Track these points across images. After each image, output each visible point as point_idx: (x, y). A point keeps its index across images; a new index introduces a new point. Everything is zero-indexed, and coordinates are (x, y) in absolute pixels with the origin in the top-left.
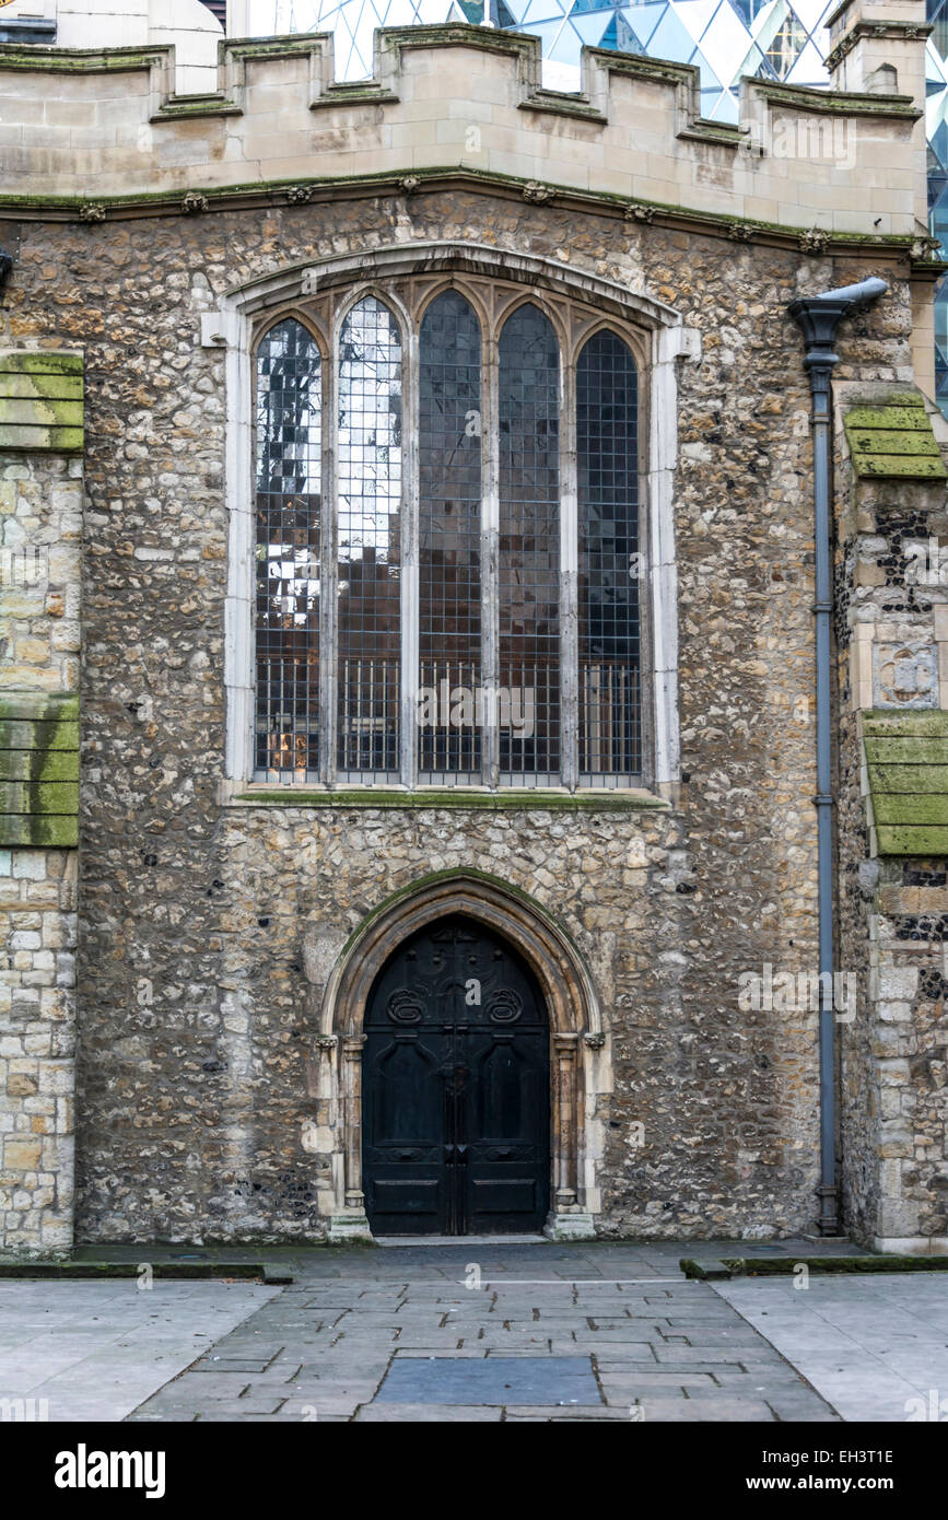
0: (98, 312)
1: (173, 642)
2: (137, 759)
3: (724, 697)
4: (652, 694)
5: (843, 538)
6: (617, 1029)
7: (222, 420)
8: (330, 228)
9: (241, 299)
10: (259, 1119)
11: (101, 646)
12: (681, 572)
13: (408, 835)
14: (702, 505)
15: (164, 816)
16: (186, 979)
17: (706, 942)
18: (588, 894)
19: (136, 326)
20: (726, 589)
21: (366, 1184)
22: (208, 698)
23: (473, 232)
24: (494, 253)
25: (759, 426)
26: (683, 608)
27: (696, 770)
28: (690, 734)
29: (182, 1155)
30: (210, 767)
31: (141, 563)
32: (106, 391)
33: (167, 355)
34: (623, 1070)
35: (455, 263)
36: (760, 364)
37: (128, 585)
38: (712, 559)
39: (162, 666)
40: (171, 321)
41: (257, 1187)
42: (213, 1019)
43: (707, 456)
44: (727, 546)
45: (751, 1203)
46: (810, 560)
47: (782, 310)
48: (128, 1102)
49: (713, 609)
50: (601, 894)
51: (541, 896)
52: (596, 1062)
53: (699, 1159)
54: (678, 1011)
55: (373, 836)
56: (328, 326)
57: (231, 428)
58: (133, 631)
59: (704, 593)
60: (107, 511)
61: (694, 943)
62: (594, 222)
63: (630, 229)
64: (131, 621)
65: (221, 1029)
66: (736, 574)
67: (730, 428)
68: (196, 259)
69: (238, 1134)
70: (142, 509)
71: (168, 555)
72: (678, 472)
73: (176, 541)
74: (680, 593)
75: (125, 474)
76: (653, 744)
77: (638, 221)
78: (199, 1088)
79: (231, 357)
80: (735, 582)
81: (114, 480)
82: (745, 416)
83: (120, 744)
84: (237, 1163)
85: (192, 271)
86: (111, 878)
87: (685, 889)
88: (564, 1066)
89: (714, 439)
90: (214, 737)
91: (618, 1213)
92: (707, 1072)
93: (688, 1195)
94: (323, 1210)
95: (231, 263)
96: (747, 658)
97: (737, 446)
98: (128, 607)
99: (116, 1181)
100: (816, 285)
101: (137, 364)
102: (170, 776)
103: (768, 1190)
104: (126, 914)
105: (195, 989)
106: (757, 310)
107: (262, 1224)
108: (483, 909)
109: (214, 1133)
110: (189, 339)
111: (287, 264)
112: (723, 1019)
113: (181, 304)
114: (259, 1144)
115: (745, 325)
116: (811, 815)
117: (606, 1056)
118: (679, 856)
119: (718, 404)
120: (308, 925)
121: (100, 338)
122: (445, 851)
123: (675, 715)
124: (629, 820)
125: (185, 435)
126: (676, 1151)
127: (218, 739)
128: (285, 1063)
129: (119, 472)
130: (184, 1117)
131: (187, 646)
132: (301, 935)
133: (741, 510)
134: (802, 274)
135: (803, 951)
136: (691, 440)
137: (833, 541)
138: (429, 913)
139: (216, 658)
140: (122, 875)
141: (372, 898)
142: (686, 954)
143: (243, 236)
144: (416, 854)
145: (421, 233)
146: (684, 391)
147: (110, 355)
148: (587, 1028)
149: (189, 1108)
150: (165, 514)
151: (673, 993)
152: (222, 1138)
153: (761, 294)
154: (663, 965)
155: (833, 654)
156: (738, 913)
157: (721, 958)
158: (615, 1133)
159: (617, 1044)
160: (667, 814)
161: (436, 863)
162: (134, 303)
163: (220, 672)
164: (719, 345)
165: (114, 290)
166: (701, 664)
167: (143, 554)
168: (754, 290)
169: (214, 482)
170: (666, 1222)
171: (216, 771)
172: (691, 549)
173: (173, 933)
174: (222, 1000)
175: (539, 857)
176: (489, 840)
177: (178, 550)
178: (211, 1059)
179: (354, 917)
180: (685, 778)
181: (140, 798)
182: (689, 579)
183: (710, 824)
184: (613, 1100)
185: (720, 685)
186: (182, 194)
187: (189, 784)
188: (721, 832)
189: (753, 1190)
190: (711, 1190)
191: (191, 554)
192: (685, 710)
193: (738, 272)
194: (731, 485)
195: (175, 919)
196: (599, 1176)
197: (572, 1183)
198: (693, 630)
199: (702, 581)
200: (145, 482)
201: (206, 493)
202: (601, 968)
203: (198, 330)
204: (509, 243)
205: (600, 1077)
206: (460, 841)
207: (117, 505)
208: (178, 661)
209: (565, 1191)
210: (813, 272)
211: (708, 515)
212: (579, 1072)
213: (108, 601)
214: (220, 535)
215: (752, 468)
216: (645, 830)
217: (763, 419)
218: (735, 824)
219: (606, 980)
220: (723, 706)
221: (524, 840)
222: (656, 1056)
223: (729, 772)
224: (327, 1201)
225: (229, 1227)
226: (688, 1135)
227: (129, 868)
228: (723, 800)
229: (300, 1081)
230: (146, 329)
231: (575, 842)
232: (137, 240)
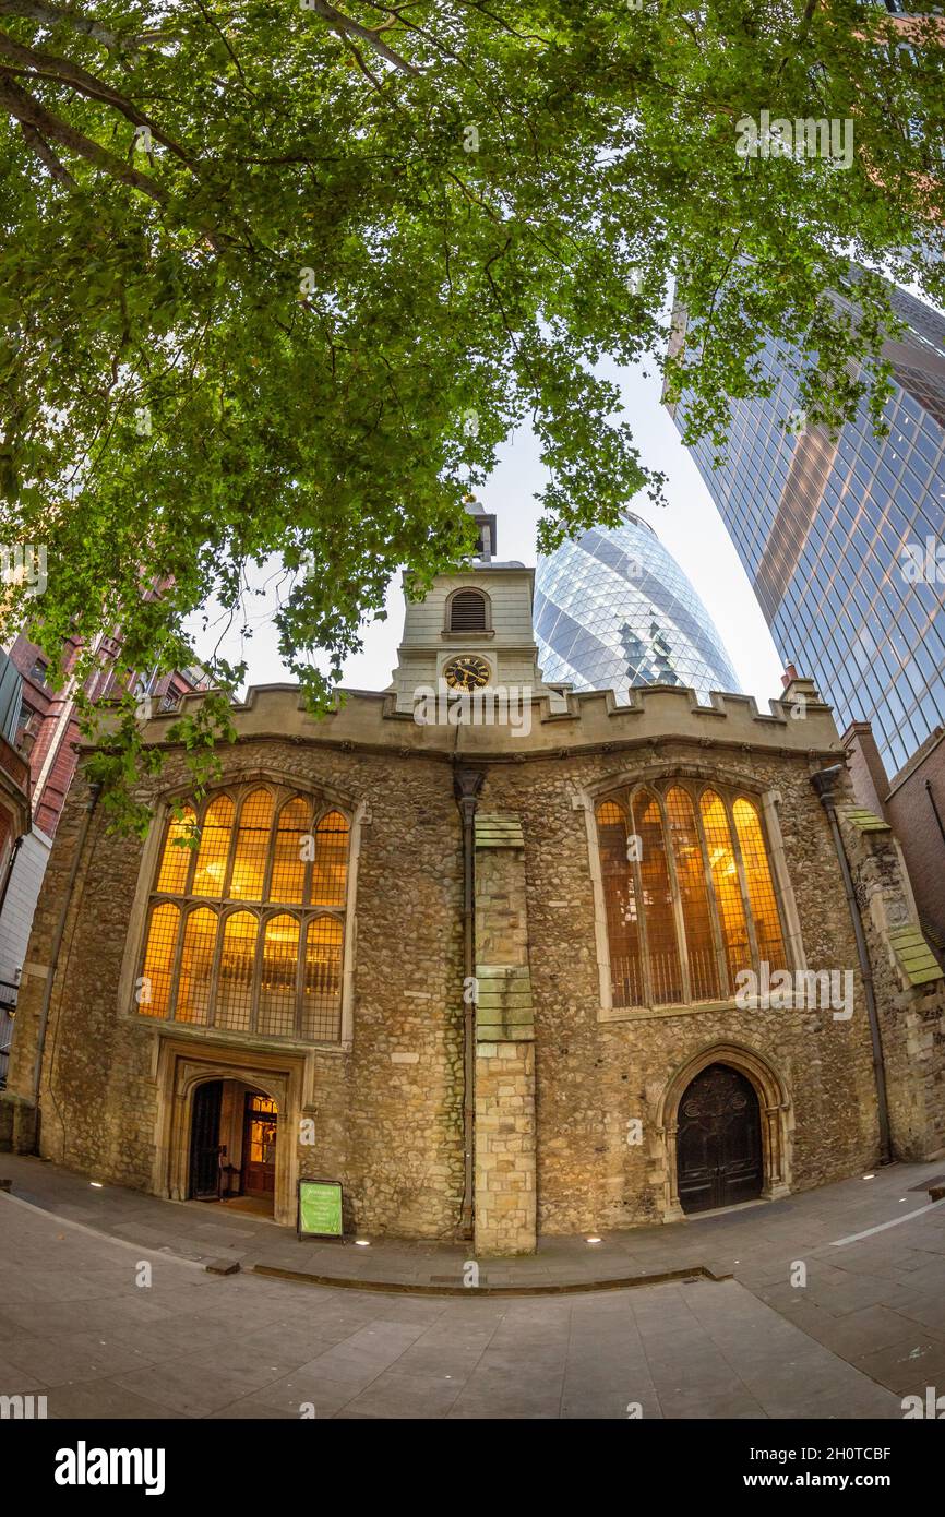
0: (523, 799)
1: (570, 945)
2: (555, 1002)
7: (586, 841)
9: (590, 789)
10: (626, 1172)
11: (535, 949)
15: (570, 1029)
16: (586, 1109)
19: (542, 804)
22: (589, 971)
29: (585, 1193)
30: (592, 1004)
31: (552, 908)
32: (529, 831)
33: (557, 815)
37: (546, 919)
39: (565, 956)
40: (558, 801)
41: (625, 1203)
42: (600, 1128)
48: (556, 1169)
56: (627, 800)
57: (590, 847)
58: (550, 941)
60: (533, 886)
64: (548, 936)
65: (604, 1132)
68: (567, 775)
69: (616, 1180)
70: (550, 883)
71: (565, 904)
73: (568, 897)
75: (541, 868)
78: (595, 1161)
79: (587, 814)
81: (537, 871)
83: (547, 995)
84: (616, 1194)
85: (566, 780)
86: (545, 1061)
90: (593, 990)
95: (582, 776)
98: (547, 929)
99: (551, 1207)
101: (544, 820)
102: (572, 1010)
104: (553, 1079)
105: (590, 1113)
107: (628, 1219)
109: (602, 1181)
110: (567, 808)
111: (608, 775)
113: (562, 793)
114: (626, 1183)
120: (647, 1076)
121: (526, 809)
125: (569, 849)
127: (596, 989)
129: (539, 867)
130: (587, 1175)
131: (577, 946)
132: (644, 1081)
139: (592, 951)
140: (551, 1059)
141: (678, 1059)
143: (587, 766)
144: (698, 1036)
145: (682, 759)
147: (530, 815)
149: (588, 1171)
150: (561, 885)
152: (605, 1183)
162: (540, 794)
163: (594, 958)
165: (531, 789)
167: (552, 904)
169: (585, 869)
171: (595, 1006)
173: (578, 1087)
174: (604, 1116)
177: (569, 902)
178: (600, 1147)
179: (670, 1069)
181: (557, 1021)
186: (558, 749)
187: (583, 1012)
191: (577, 903)
195: (579, 1080)
200: (551, 871)
201: (580, 874)
203: (570, 803)
207: (538, 882)
208: (573, 953)
213: (538, 927)
214: (589, 893)
227: (553, 1056)
229: (647, 1151)
230: (546, 805)
232: (540, 770)
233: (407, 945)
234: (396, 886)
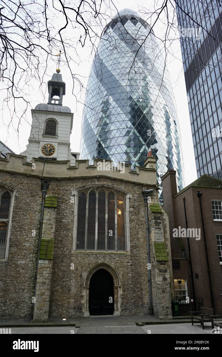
0: (59, 191)
1: (67, 232)
2: (61, 247)
3: (136, 240)
4: (127, 239)
5: (149, 220)
6: (123, 285)
7: (74, 204)
8: (88, 182)
9: (77, 190)
10: (75, 298)
11: (57, 232)
12: (130, 224)
13: (96, 258)
14: (132, 216)
15: (64, 255)
16: (66, 278)
17: (134, 273)
18: (119, 266)
19: (64, 193)
20: (135, 226)
21: (89, 308)
22: (71, 239)
23: (105, 182)
24: (107, 185)
25: (139, 206)
26: (130, 228)
27: (132, 249)
28: (131, 244)
29: (64, 304)
30: (71, 248)
31: (63, 222)
32: (60, 200)
33: (68, 196)
34: (124, 291)
35: (103, 186)
36: (139, 199)
37: (61, 225)
38: (134, 222)
39: (65, 235)
40: (68, 192)
41: (74, 308)
43: (133, 210)
44: (135, 221)
45: (141, 310)
46: (145, 223)
47: (141, 193)
48: (57, 296)
49: (134, 229)
50: (120, 266)
51: (113, 266)
52: (120, 289)
53: (134, 304)
54: (131, 282)
55: (91, 258)
56: (87, 193)
57: (75, 205)
58: (62, 231)
59: (133, 226)
60: (59, 215)
61: (132, 273)
62: (119, 182)
63: (123, 183)
64: (61, 229)
65: (70, 285)
66: (136, 224)
67: (135, 206)
68: (72, 185)
69: (72, 300)
70: (64, 215)
71: (67, 221)
72: (129, 212)
73: (68, 219)
74: (130, 226)
75: (62, 210)
76: (127, 246)
77: (124, 182)
78: (67, 294)
79: (76, 197)
80: (136, 225)
81: (60, 211)
82: (137, 205)
83: (59, 245)
84: (72, 305)
85: (71, 186)
86: (57, 264)
87: (131, 265)
88: (116, 290)
89: (133, 208)
90: (71, 244)
91: (123, 312)
92: (134, 291)
93: (132, 309)
94: (83, 312)
95: (76, 185)
96: (138, 235)
97: (136, 209)
98: (61, 227)
99: (55, 308)
100: (145, 190)
101: (64, 197)
102: (65, 250)
103: (143, 308)
104: (59, 269)
105: (67, 279)
106: (138, 192)
107: (75, 314)
108: (105, 268)
110: (70, 194)
111: (83, 186)
112: (136, 283)
113: (70, 190)
114: (75, 302)
115: (137, 194)
116: (147, 255)
117: (121, 289)
118: (130, 261)
119: (134, 203)
120: (83, 270)
121: (60, 194)
122: (100, 260)
123: (129, 242)
124: (124, 256)
125: (70, 206)
126: (131, 303)
127: (72, 244)
128: (79, 290)
129: (61, 210)
130: (65, 298)
131: (68, 233)
132: (81, 271)
133: (137, 216)
134: (143, 188)
135: (146, 274)
136: (131, 208)
137: (148, 220)
138: (98, 269)
139: (72, 234)
140: (59, 263)
141: (91, 266)
142: (131, 274)
143: (77, 182)
144: (97, 260)
145: (99, 182)
146: (130, 202)
147: (61, 196)
148: (119, 285)
150: (66, 216)
151: (130, 280)
152: (70, 301)
153: (139, 191)
154: (128, 276)
155: (149, 234)
156: (138, 269)
157: (136, 275)
158: (122, 300)
159: (123, 287)
160: (129, 255)
161: (99, 261)
162: (64, 190)
163: (72, 236)
164: (134, 196)
165: (62, 188)
166: (133, 236)
167: (63, 221)
168: (138, 190)
169: (73, 212)
170: (129, 313)
171: (71, 249)
172: (131, 221)
173: (65, 271)
174: (71, 280)
175: (113, 261)
176: (106, 259)
177: (68, 220)
178: (69, 290)
179: (89, 269)
180: (131, 250)
181: (61, 252)
182: (131, 225)
183: (134, 256)
184: (122, 295)
185: (135, 238)
186: (70, 177)
187: (68, 251)
188: (136, 257)
189: (141, 308)
190: (135, 308)
191: (70, 221)
192: (131, 241)
193: (136, 188)
194: (136, 213)
195: (65, 269)
196: (121, 306)
197: (117, 307)
198: (132, 231)
199: (132, 225)
200: (64, 212)
201: (71, 213)
202: (120, 276)
203: (72, 193)
204: (109, 184)
205: (120, 292)
206: (102, 259)
207: (60, 214)
208: (67, 234)
209: (116, 309)
210: (145, 188)
211: (133, 217)
212: (118, 291)
213: (59, 226)
214: (73, 218)
215: (138, 211)
216: (126, 257)
218: (137, 257)
219: (121, 278)
220: (135, 241)
221: (111, 259)
222: (128, 289)
223: (136, 250)
224: (84, 310)
225: (70, 314)
226: (132, 300)
227: (59, 262)
228: (136, 253)
229: (81, 292)
230: (65, 193)
231: (117, 259)
232: (65, 183)
233: (25, 230)
234: (23, 214)
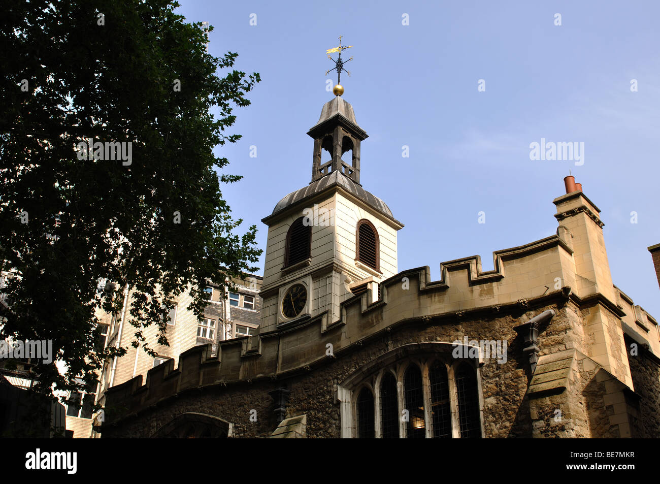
0: (310, 400)
8: (370, 353)
14: (495, 423)
19: (319, 402)
23: (410, 340)
25: (513, 384)
32: (312, 426)
33: (327, 409)
40: (328, 398)
43: (495, 402)
47: (516, 333)
56: (373, 385)
57: (342, 430)
67: (503, 388)
68: (335, 375)
72: (484, 411)
79: (343, 406)
82: (508, 381)
85: (334, 379)
89: (497, 394)
95: (343, 373)
97: (506, 395)
101: (320, 415)
106: (508, 337)
110: (332, 403)
111: (358, 368)
113: (330, 391)
119: (497, 379)
121: (311, 409)
134: (523, 317)
136: (489, 396)
143: (347, 364)
145: (396, 345)
146: (484, 378)
147: (312, 413)
153: (507, 331)
162: (319, 395)
193: (499, 325)
194: (506, 411)
210: (527, 316)
211: (498, 426)
215: (513, 402)
217: (515, 380)
230: (322, 402)
232: (320, 374)
